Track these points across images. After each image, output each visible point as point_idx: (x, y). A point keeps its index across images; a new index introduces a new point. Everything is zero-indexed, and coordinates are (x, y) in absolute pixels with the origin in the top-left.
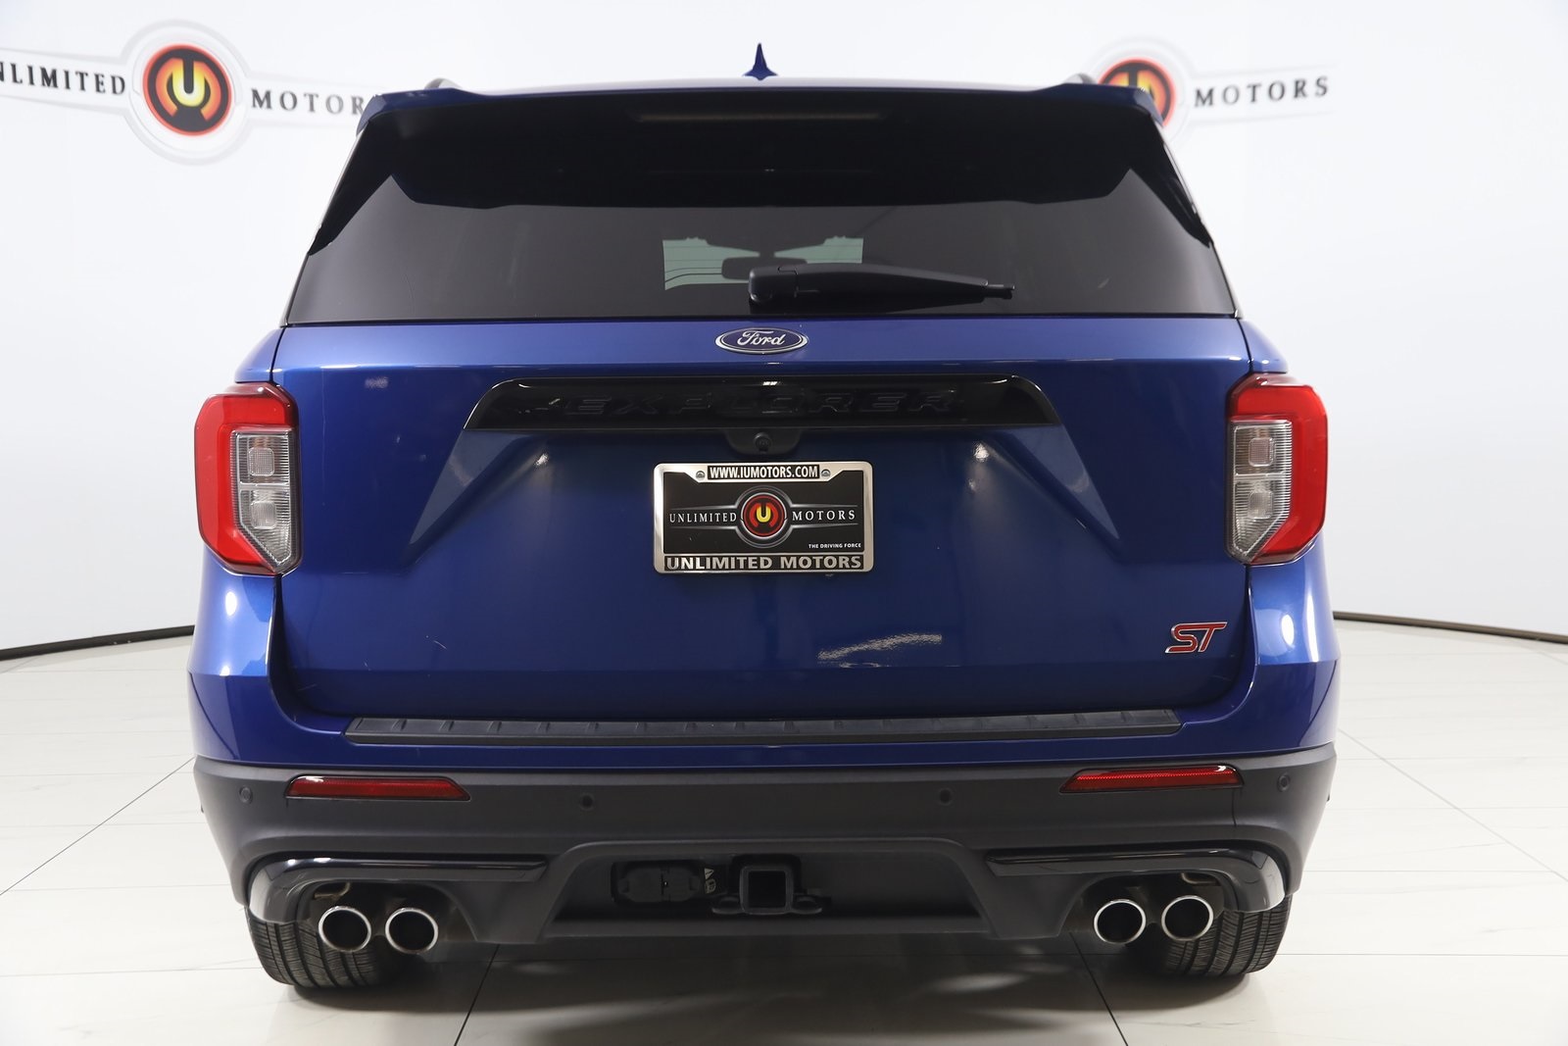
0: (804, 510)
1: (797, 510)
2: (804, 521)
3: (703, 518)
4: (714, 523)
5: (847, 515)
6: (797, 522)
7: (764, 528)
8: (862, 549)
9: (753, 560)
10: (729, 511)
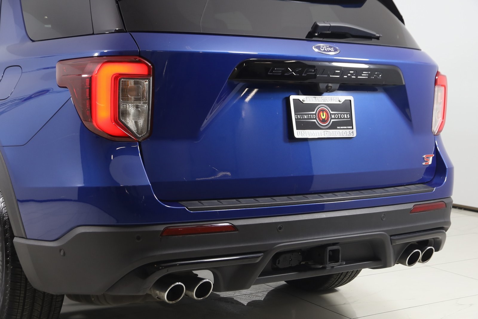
0: (335, 114)
1: (333, 114)
2: (335, 118)
3: (306, 117)
4: (309, 119)
5: (347, 116)
6: (333, 119)
7: (324, 121)
8: (353, 129)
9: (323, 133)
10: (313, 114)
